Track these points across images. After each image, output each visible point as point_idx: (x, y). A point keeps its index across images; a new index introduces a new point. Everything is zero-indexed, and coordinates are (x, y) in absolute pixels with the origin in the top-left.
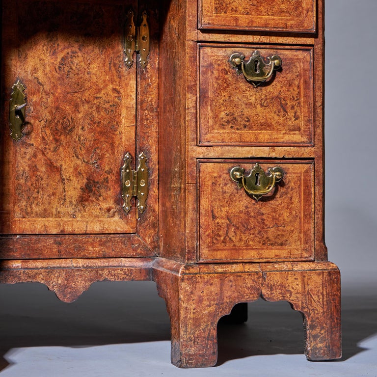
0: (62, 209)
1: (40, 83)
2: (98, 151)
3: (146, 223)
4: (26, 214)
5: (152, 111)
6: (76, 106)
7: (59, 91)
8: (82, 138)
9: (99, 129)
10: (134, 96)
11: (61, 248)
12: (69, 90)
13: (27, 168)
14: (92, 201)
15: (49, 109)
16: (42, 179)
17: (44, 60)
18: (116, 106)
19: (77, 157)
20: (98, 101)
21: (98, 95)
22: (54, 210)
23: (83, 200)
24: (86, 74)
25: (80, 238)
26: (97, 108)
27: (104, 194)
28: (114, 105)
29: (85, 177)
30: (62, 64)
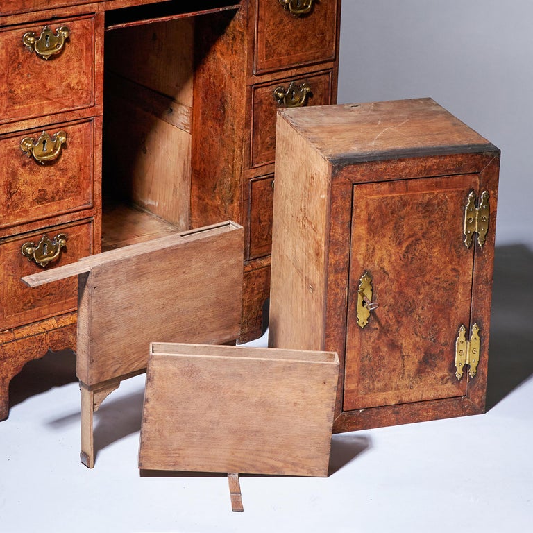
0: (401, 383)
1: (385, 272)
2: (436, 327)
3: (476, 386)
4: (369, 390)
5: (487, 284)
6: (418, 289)
7: (403, 277)
8: (422, 317)
9: (437, 307)
10: (471, 273)
11: (399, 417)
12: (413, 275)
13: (371, 350)
14: (428, 372)
15: (393, 294)
16: (384, 358)
17: (390, 251)
18: (454, 284)
19: (417, 334)
20: (438, 281)
21: (438, 276)
22: (393, 385)
23: (420, 372)
24: (428, 258)
25: (415, 406)
26: (436, 288)
27: (439, 365)
28: (452, 283)
29: (423, 351)
30: (406, 252)
